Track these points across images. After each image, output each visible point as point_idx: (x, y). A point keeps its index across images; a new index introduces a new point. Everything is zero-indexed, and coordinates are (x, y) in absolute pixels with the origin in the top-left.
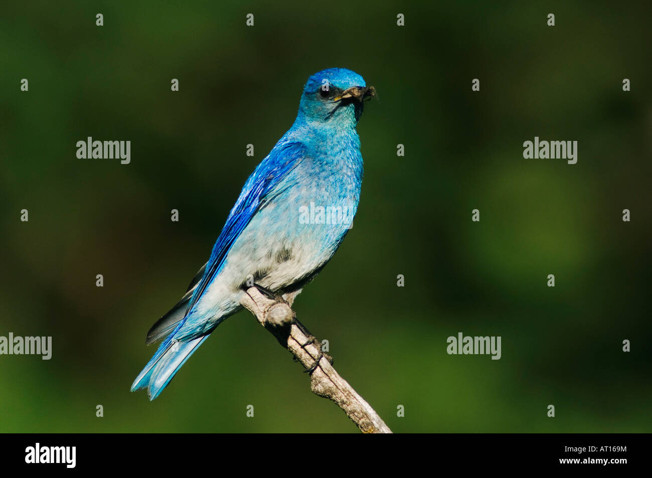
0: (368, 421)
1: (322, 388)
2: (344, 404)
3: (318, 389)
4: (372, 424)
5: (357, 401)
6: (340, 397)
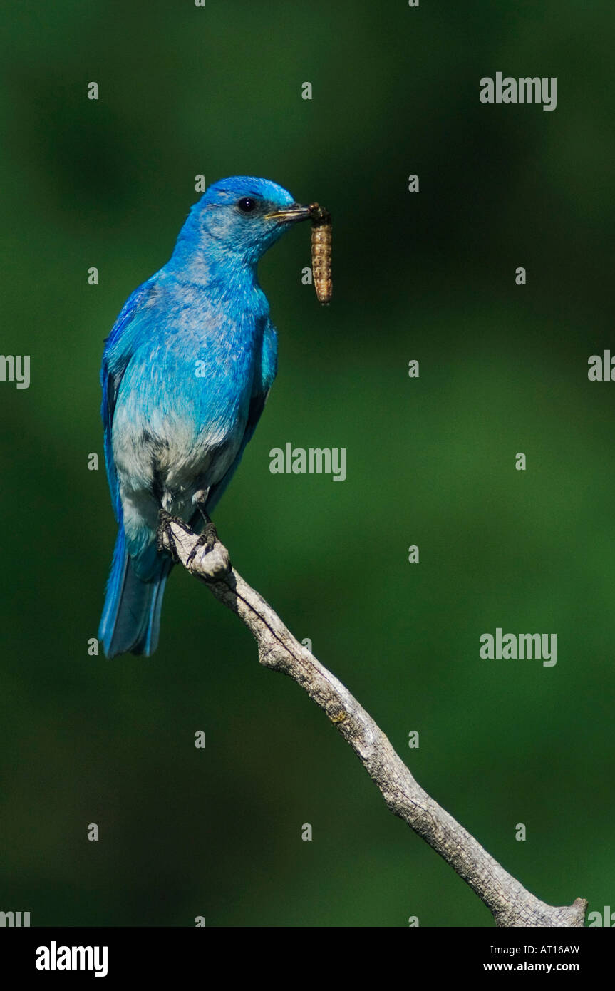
0: (338, 704)
1: (274, 659)
2: (305, 680)
3: (268, 660)
4: (345, 709)
5: (322, 677)
6: (300, 670)
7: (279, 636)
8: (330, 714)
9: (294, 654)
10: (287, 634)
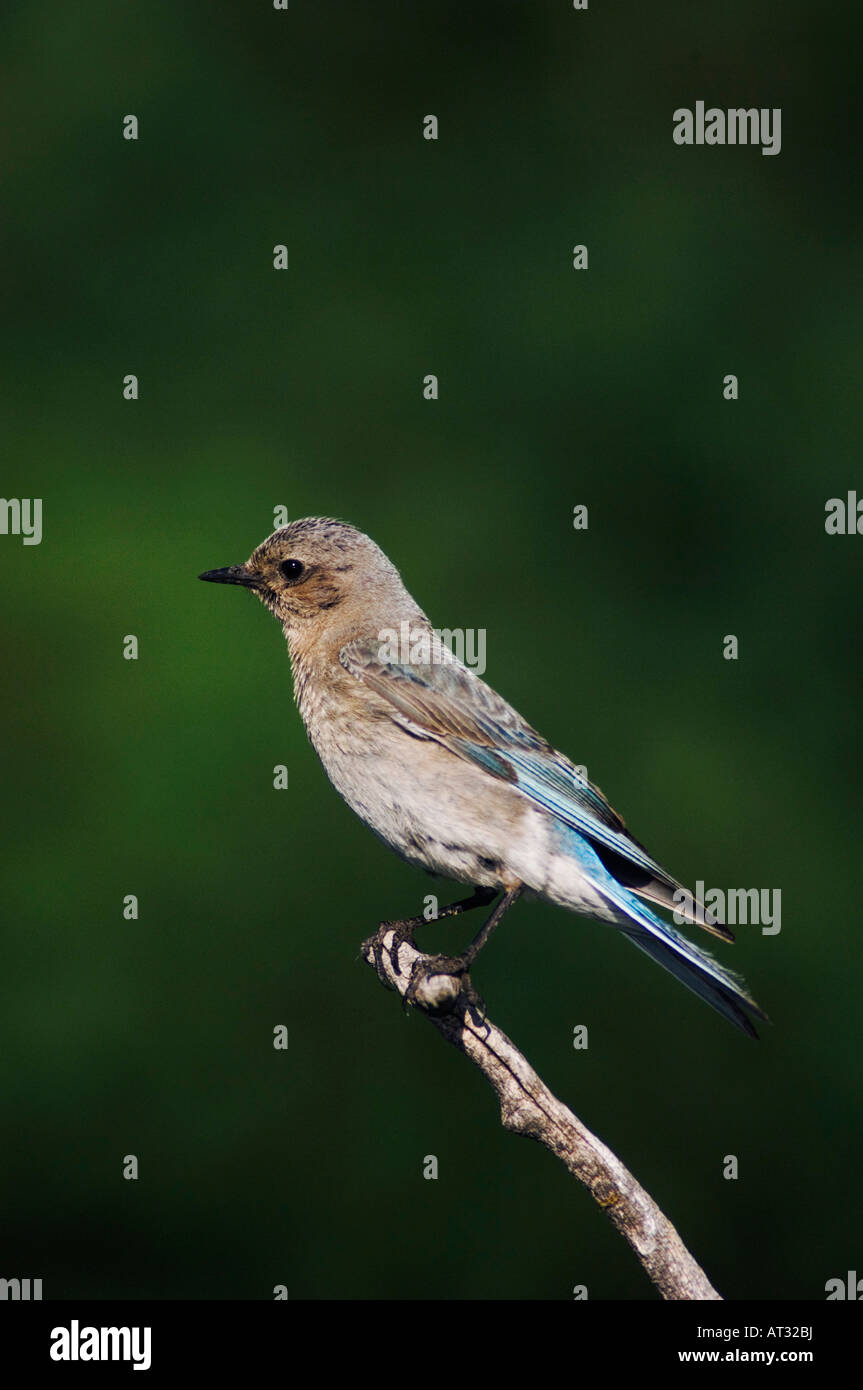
0: (608, 1181)
1: (521, 1120)
2: (564, 1149)
3: (513, 1121)
4: (616, 1188)
5: (587, 1145)
6: (556, 1136)
7: (529, 1089)
8: (597, 1194)
9: (550, 1113)
10: (540, 1087)
